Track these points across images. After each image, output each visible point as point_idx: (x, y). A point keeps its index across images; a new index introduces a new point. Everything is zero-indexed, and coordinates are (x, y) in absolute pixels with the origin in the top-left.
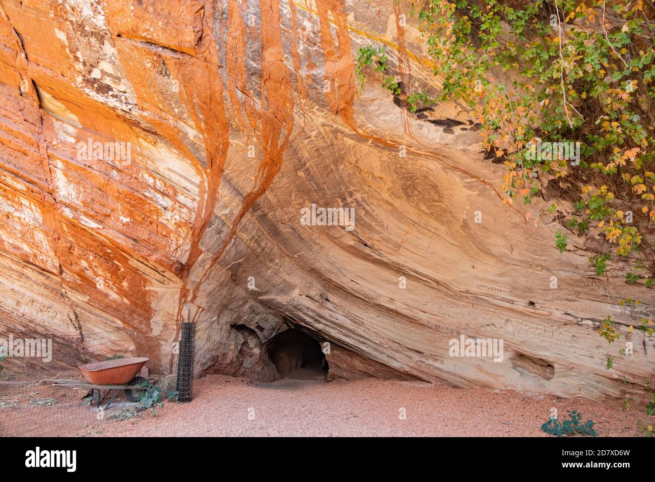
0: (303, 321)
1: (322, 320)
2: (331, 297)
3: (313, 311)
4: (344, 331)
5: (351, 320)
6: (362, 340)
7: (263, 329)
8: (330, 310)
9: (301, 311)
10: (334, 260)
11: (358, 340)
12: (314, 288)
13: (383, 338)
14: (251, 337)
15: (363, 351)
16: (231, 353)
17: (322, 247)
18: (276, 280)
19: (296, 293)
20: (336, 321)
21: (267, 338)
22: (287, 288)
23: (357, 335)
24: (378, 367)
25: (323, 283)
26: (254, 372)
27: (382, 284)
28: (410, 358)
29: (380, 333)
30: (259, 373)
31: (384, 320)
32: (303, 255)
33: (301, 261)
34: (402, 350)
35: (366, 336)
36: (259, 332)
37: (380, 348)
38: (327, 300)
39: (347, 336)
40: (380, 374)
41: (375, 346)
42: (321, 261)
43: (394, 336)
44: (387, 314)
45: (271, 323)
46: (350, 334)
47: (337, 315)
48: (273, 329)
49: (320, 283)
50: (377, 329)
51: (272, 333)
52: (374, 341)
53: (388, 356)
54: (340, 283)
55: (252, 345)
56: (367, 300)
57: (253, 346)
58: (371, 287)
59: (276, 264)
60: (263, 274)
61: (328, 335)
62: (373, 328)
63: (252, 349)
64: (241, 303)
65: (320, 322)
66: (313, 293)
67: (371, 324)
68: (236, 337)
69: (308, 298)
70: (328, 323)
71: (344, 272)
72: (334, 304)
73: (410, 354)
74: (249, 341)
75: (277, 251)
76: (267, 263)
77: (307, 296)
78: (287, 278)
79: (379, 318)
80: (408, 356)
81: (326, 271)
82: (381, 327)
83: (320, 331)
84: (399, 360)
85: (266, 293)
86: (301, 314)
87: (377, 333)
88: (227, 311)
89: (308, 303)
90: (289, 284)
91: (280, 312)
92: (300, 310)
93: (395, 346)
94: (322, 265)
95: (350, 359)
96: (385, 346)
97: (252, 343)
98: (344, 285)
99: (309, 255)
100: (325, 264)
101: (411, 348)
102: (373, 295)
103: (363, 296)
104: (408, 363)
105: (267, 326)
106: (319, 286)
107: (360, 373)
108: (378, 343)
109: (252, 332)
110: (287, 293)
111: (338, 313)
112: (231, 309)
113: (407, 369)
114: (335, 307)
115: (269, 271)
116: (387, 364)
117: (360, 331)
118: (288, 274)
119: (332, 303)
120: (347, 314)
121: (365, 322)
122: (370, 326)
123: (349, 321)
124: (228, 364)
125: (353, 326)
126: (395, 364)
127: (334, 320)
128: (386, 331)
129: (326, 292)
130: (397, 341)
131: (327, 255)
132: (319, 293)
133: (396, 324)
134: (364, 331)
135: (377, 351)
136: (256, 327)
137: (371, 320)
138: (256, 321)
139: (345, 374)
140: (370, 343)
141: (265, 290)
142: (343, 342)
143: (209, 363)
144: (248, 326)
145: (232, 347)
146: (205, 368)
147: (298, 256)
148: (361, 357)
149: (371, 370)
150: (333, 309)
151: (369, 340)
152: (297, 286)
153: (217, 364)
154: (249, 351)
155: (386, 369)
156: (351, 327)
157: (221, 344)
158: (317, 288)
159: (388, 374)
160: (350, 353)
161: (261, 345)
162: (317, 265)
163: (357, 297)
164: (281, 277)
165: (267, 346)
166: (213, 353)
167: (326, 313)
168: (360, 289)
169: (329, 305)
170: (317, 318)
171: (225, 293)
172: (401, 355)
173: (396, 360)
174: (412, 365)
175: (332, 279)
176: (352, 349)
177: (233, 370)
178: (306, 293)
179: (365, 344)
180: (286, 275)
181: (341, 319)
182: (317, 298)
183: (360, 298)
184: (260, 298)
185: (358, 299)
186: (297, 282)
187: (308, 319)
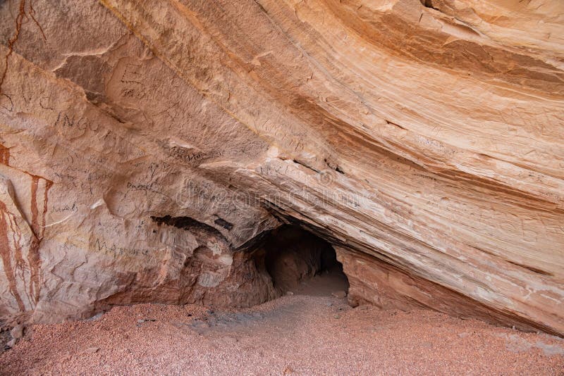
0: (296, 209)
1: (327, 208)
2: (345, 165)
3: (310, 190)
4: (373, 228)
5: (386, 207)
6: (408, 244)
7: (230, 224)
8: (343, 188)
9: (288, 192)
10: (347, 72)
11: (402, 246)
12: (311, 146)
13: (455, 242)
14: (213, 239)
15: (412, 265)
16: (164, 267)
17: (315, 37)
18: (225, 124)
19: (273, 154)
20: (356, 209)
21: (242, 240)
22: (253, 144)
23: (400, 235)
24: (440, 294)
25: (327, 133)
26: (224, 293)
27: (460, 122)
28: (523, 284)
29: (447, 232)
30: (234, 295)
31: (457, 205)
32: (271, 57)
33: (271, 76)
34: (500, 267)
35: (419, 238)
36: (224, 232)
37: (448, 262)
38: (337, 170)
39: (378, 237)
40: (443, 306)
41: (437, 257)
42: (317, 74)
43: (479, 238)
44: (465, 193)
45: (243, 215)
46: (385, 234)
47: (358, 197)
48: (252, 225)
49: (322, 136)
50: (441, 224)
51: (251, 231)
52: (435, 247)
53: (465, 277)
54: (361, 128)
55: (216, 251)
56: (421, 163)
57: (219, 253)
58: (433, 133)
59: (218, 87)
60: (191, 109)
61: (344, 236)
62: (434, 222)
63: (217, 256)
64: (162, 175)
65: (325, 213)
66: (307, 156)
67: (427, 214)
68: (177, 240)
69: (297, 165)
70: (340, 213)
71: (370, 101)
72: (352, 177)
73: (520, 274)
74: (209, 244)
75: (209, 48)
76: (193, 79)
77: (295, 161)
78: (250, 122)
79: (445, 203)
80: (515, 281)
81: (331, 102)
82: (449, 220)
83: (327, 227)
84: (492, 287)
85: (213, 155)
86: (289, 198)
87: (442, 233)
88: (131, 192)
89: (298, 174)
90: (256, 135)
91: (252, 193)
92: (284, 188)
93: (481, 258)
94: (321, 87)
95: (384, 275)
96: (461, 258)
97: (216, 247)
98: (369, 133)
99: (285, 58)
100: (327, 84)
101: (520, 262)
102: (436, 149)
103: (414, 154)
104: (516, 296)
105: (238, 221)
106: (320, 143)
107: (403, 300)
108: (444, 250)
109: (211, 230)
110: (256, 156)
111: (359, 193)
112: (141, 187)
113: (512, 306)
114: (354, 184)
115: (204, 104)
116: (462, 291)
117: (406, 227)
118: (251, 113)
119: (348, 175)
120: (378, 196)
121: (416, 212)
122: (426, 218)
123: (382, 210)
124: (162, 286)
125: (390, 216)
126: (481, 294)
127: (353, 207)
128: (459, 228)
129: (335, 155)
130: (487, 248)
131: (329, 60)
132: (323, 156)
133: (487, 213)
134: (414, 228)
135: (442, 266)
136: (216, 222)
137: (428, 207)
138: (213, 211)
139: (375, 298)
140: (426, 251)
141: (206, 149)
142: (372, 248)
143: (114, 288)
144: (197, 219)
145: (168, 257)
146: (104, 296)
147: (262, 60)
148: (406, 273)
149: (424, 296)
150: (349, 185)
151: (424, 245)
152: (274, 140)
153: (135, 288)
154: (211, 260)
155: (458, 299)
156: (388, 221)
157: (136, 252)
158: (316, 144)
159: (460, 308)
160: (385, 265)
161: (234, 252)
162: (309, 89)
163: (399, 159)
164: (236, 120)
165: (245, 252)
166: (118, 269)
167: (336, 194)
168: (407, 138)
169: (341, 179)
170: (318, 203)
171: (98, 147)
172: (498, 277)
173: (485, 286)
174: (524, 299)
175: (344, 119)
176: (388, 260)
177: (177, 295)
178: (294, 155)
179: (416, 252)
180: (247, 115)
181: (366, 204)
182: (318, 165)
183: (405, 161)
184: (203, 166)
185: (401, 165)
186: (274, 131)
187: (303, 207)
